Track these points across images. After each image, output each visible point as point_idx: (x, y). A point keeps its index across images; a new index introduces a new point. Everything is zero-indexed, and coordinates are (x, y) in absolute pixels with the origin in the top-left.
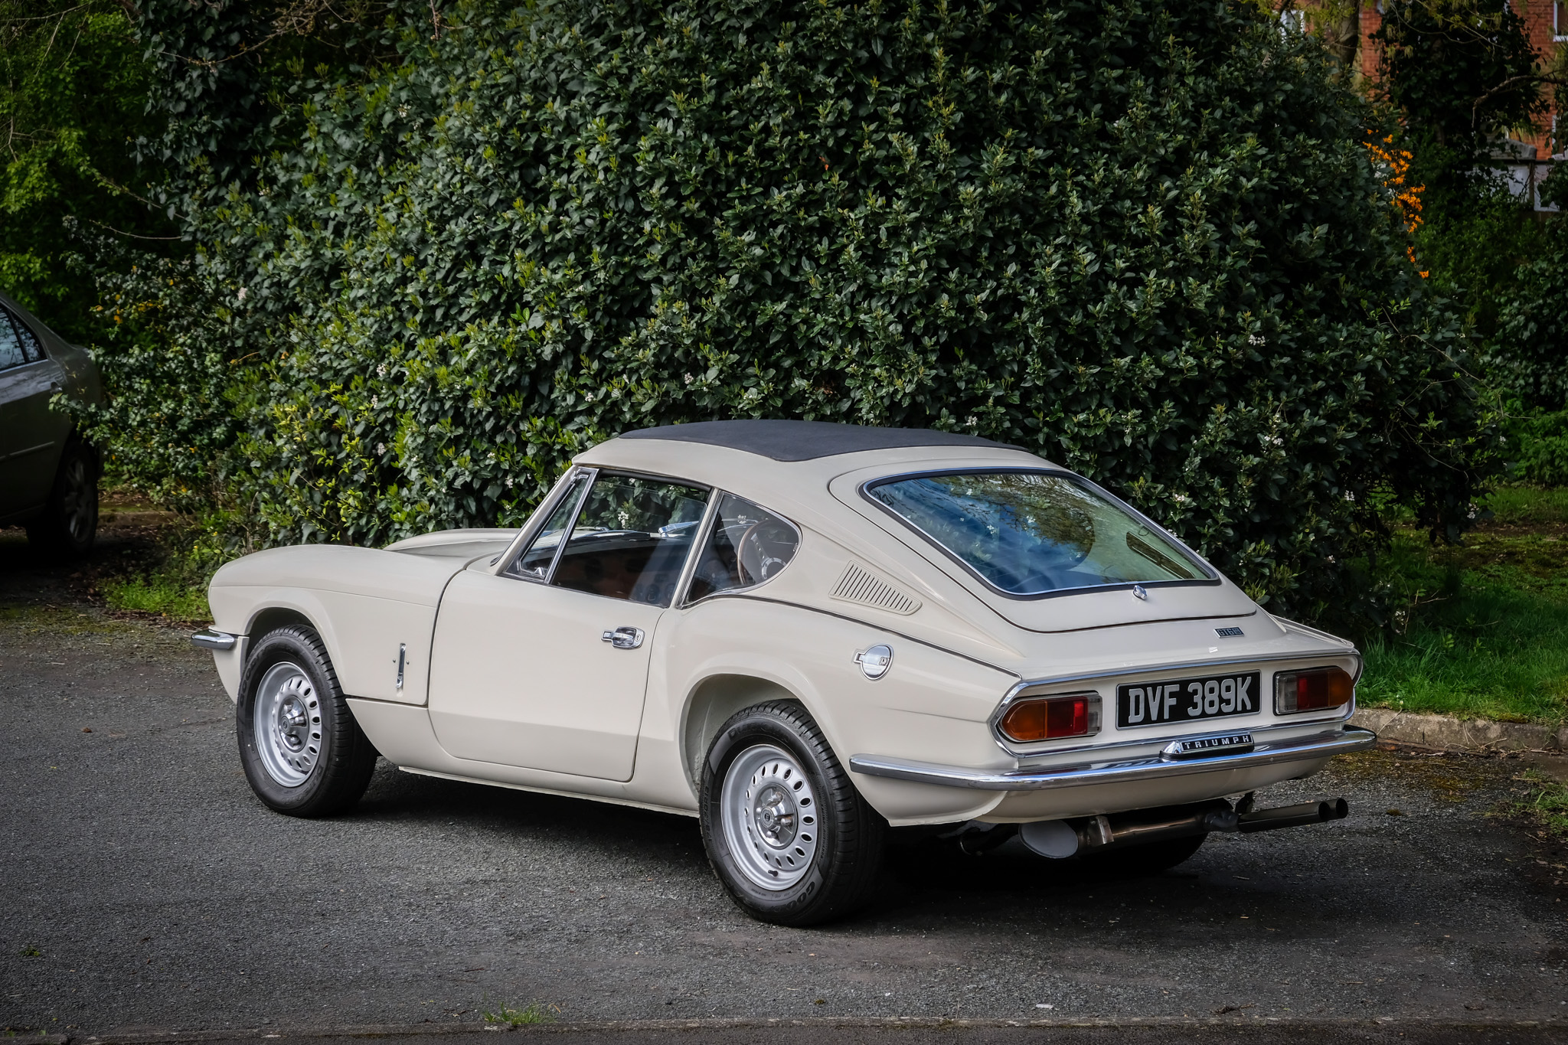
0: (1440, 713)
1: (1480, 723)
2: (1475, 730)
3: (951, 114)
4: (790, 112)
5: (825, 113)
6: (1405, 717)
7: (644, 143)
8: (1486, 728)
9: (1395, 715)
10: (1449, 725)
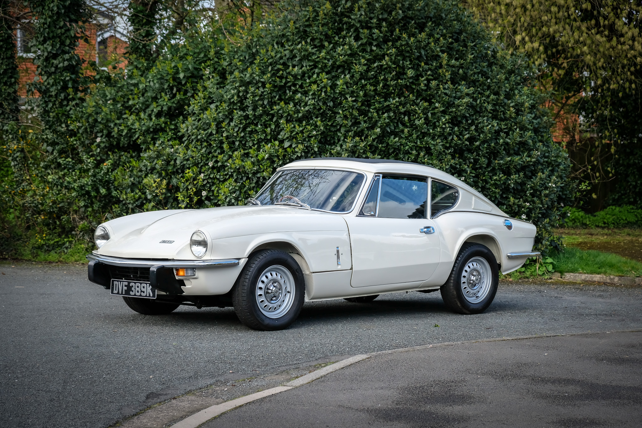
0: (598, 274)
1: (612, 277)
2: (610, 279)
3: (448, 75)
4: (394, 73)
5: (410, 73)
6: (589, 276)
7: (340, 82)
8: (614, 278)
9: (586, 275)
10: (603, 278)
